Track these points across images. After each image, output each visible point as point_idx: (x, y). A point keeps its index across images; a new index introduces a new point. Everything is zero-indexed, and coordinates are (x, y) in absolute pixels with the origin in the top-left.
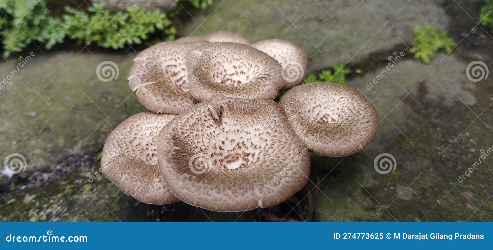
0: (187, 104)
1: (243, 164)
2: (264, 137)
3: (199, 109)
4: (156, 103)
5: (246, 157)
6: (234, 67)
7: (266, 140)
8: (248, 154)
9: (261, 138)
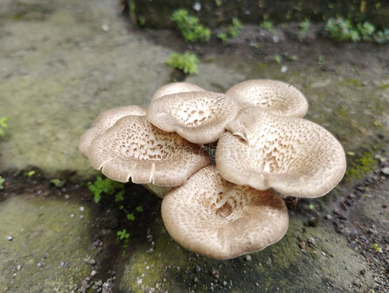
0: (194, 158)
1: (271, 164)
2: (273, 130)
3: (230, 142)
4: (180, 174)
5: (270, 157)
6: (185, 111)
7: (276, 131)
8: (271, 153)
9: (272, 133)
